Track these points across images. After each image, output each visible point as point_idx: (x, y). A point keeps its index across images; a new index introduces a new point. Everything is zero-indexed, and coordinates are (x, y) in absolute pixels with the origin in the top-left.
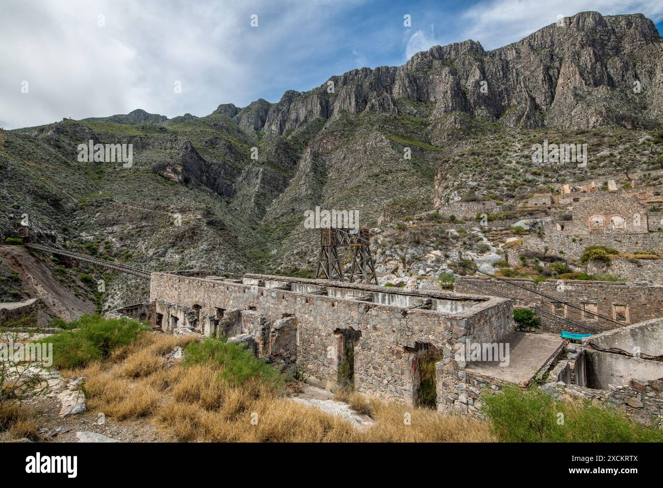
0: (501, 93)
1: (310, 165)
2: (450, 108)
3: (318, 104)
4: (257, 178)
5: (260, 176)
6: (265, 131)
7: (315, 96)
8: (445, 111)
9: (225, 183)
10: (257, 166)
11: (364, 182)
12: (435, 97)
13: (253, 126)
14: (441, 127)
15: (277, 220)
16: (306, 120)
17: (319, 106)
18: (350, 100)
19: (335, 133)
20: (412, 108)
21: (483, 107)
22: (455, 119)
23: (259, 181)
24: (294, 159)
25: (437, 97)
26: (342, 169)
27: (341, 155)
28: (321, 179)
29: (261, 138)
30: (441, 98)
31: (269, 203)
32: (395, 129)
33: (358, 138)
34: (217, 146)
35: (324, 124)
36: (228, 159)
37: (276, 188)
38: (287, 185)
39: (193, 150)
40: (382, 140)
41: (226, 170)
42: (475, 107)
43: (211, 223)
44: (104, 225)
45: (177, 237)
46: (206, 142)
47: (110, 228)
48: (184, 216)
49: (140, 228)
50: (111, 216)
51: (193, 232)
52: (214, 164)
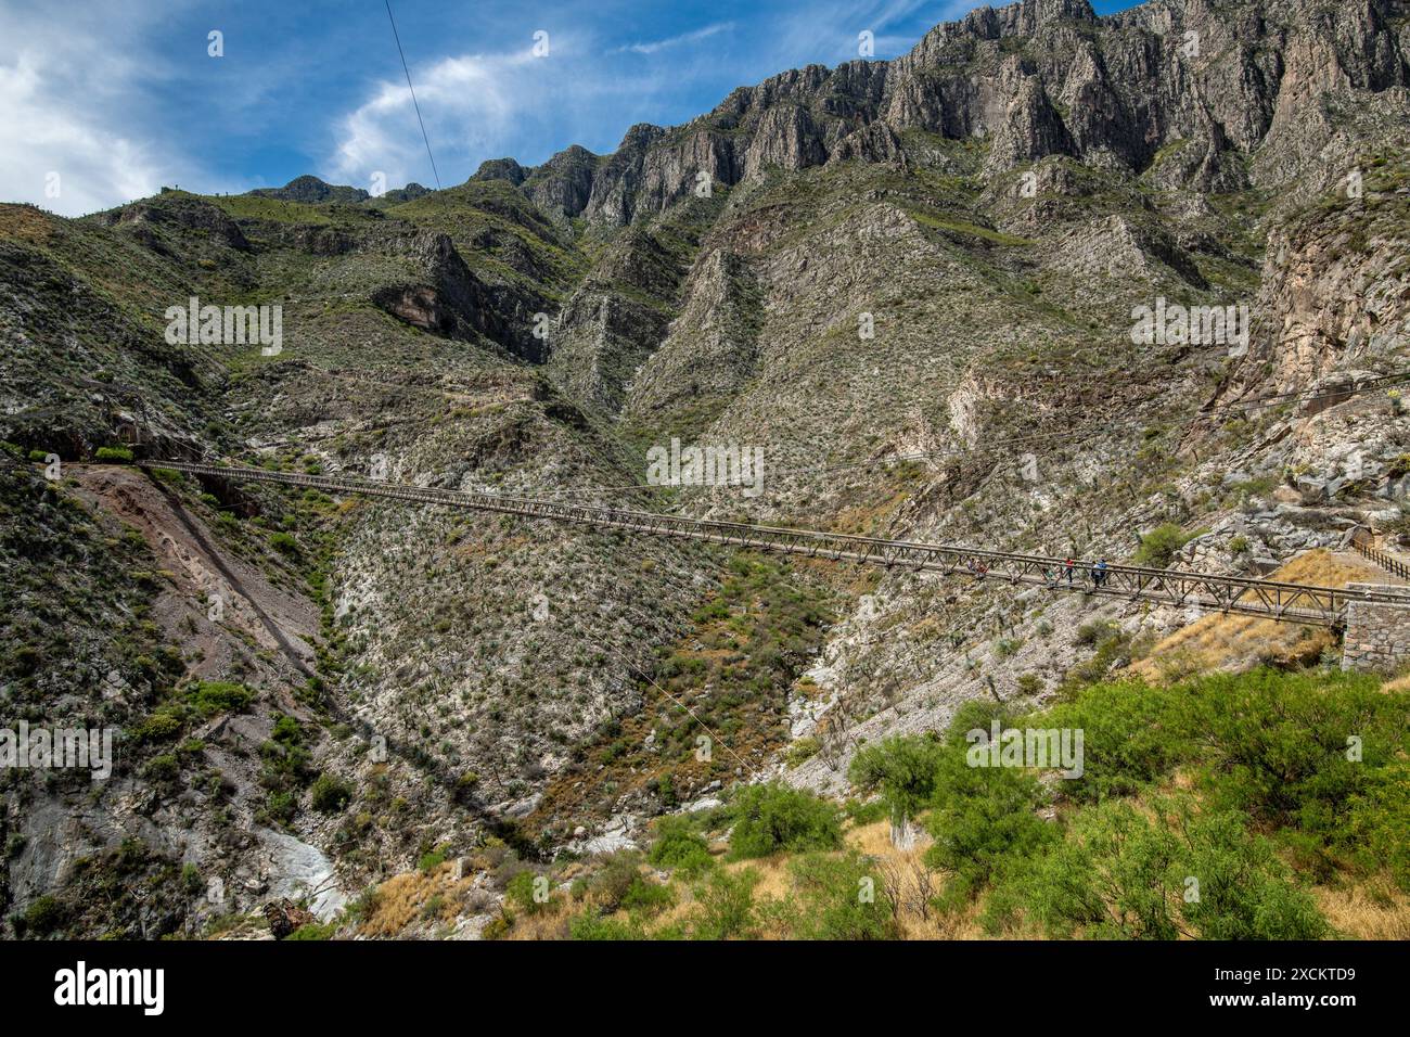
0: (1143, 112)
1: (724, 285)
2: (1028, 150)
3: (711, 152)
4: (597, 319)
5: (604, 314)
6: (588, 218)
7: (702, 137)
8: (1018, 158)
10: (595, 292)
12: (983, 128)
13: (560, 207)
15: (661, 412)
16: (683, 190)
17: (712, 156)
18: (785, 139)
19: (771, 212)
20: (936, 152)
21: (1103, 148)
22: (1054, 172)
23: (602, 325)
24: (673, 275)
25: (990, 126)
26: (802, 292)
27: (796, 261)
28: (752, 317)
29: (582, 235)
30: (1006, 126)
31: (629, 376)
32: (914, 198)
33: (828, 220)
34: (499, 249)
35: (726, 198)
36: (524, 278)
37: (641, 341)
38: (664, 334)
39: (455, 256)
40: (898, 220)
41: (525, 302)
42: (1084, 146)
43: (553, 412)
44: (295, 421)
45: (481, 445)
46: (475, 241)
47: (310, 429)
48: (485, 397)
49: (381, 426)
50: (308, 401)
51: (520, 434)
52: (500, 289)
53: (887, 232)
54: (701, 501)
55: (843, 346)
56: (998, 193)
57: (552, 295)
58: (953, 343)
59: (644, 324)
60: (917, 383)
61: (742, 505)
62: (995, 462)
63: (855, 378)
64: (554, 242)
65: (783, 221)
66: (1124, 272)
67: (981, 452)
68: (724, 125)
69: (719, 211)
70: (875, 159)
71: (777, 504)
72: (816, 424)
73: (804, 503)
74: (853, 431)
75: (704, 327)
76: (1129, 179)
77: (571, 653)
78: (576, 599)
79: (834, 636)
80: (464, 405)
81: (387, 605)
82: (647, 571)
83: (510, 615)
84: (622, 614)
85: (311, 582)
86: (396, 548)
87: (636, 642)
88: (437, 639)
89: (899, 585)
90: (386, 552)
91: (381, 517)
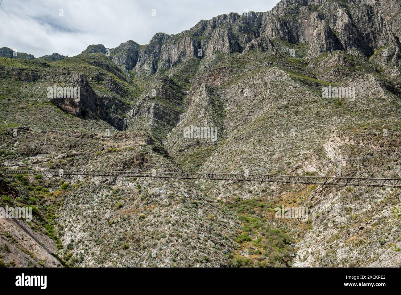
0: (368, 35)
1: (207, 99)
2: (325, 49)
3: (191, 45)
4: (149, 112)
5: (152, 110)
6: (137, 71)
7: (188, 39)
8: (321, 51)
9: (117, 118)
10: (148, 101)
11: (275, 114)
12: (304, 39)
13: (124, 66)
14: (324, 64)
15: (183, 153)
16: (179, 61)
17: (192, 47)
18: (223, 41)
19: (224, 70)
20: (288, 48)
21: (354, 48)
22: (339, 57)
23: (151, 115)
24: (180, 95)
25: (307, 39)
26: (242, 103)
27: (238, 90)
28: (220, 112)
29: (134, 77)
30: (315, 39)
31: (165, 137)
32: (284, 66)
33: (249, 74)
34: (103, 82)
35: (198, 64)
36: (114, 94)
37: (168, 123)
38: (178, 120)
39: (87, 84)
40: (282, 74)
41: (116, 105)
42: (346, 48)
43: (155, 150)
44: (26, 155)
45: (125, 164)
46: (93, 78)
47: (34, 158)
48: (121, 143)
49: (71, 156)
50: (32, 145)
51: (143, 159)
52: (105, 98)
53: (277, 78)
54: (215, 191)
55: (266, 125)
56: (316, 64)
57: (127, 102)
58: (314, 124)
59: (170, 115)
60: (302, 140)
61: (234, 192)
62: (357, 171)
63: (274, 138)
64: (125, 80)
65: (229, 74)
66: (376, 97)
67: (349, 166)
68: (196, 35)
69: (196, 69)
70: (263, 50)
71: (250, 192)
72: (261, 157)
73: (264, 191)
74: (278, 160)
75: (199, 117)
76: (365, 60)
77: (192, 256)
78: (188, 231)
79: (298, 248)
80: (111, 147)
81: (91, 238)
82: (211, 219)
83: (159, 239)
84: (209, 239)
85: (47, 229)
86: (89, 211)
87: (218, 251)
88: (124, 252)
89: (326, 224)
90: (84, 213)
91: (78, 198)
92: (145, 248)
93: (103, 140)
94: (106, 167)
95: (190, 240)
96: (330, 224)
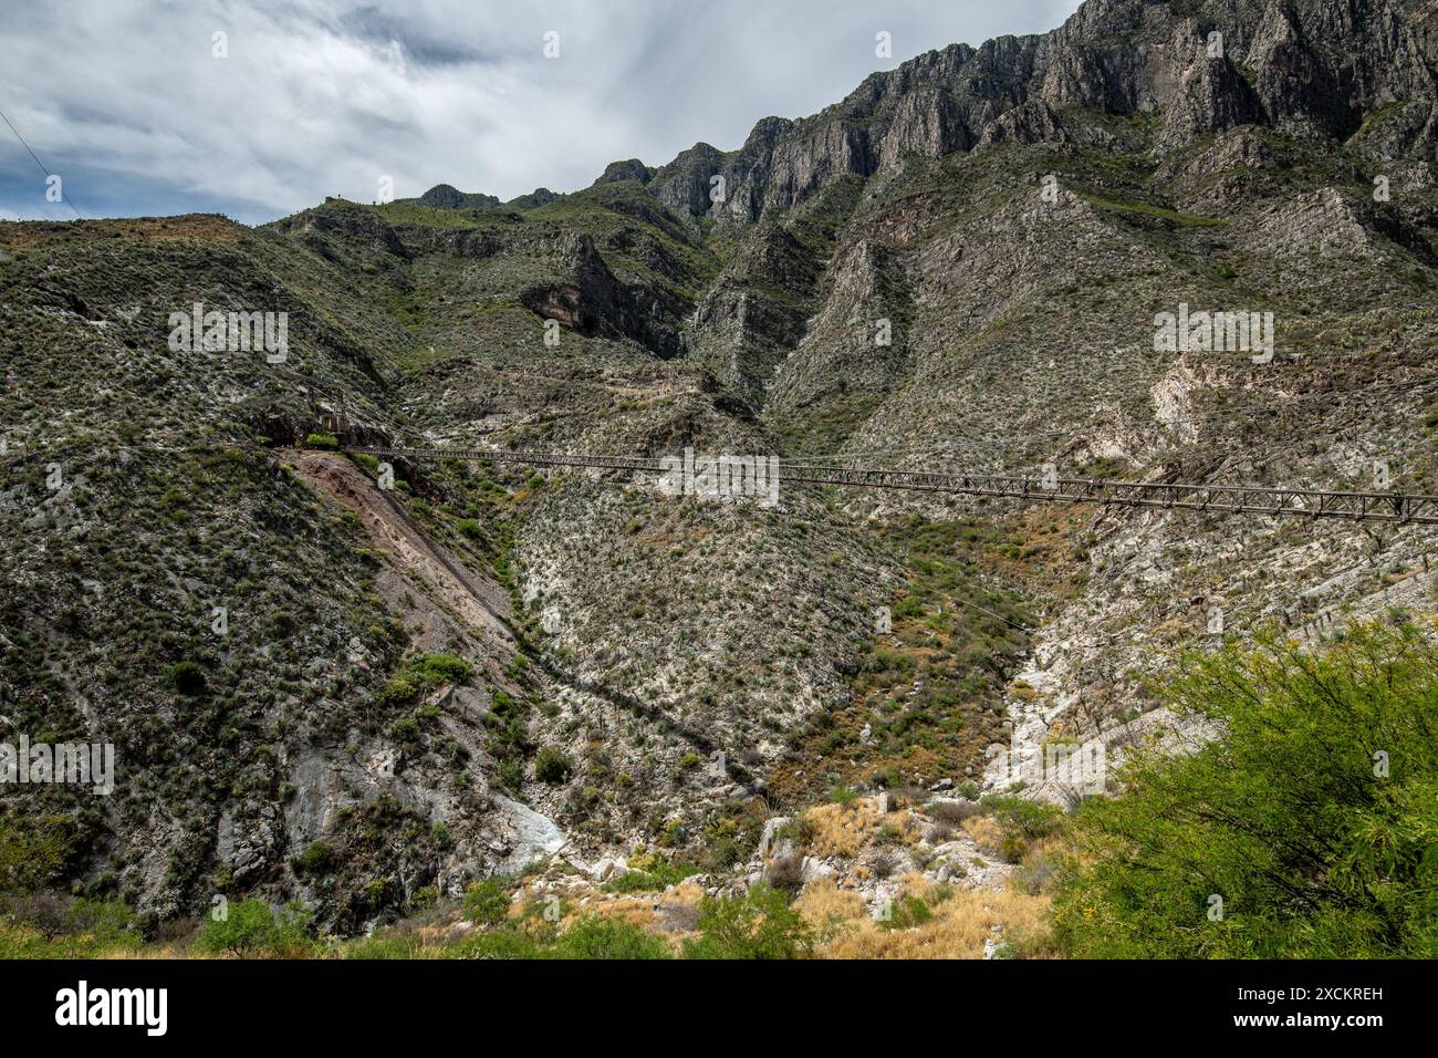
0: (1347, 73)
1: (871, 278)
2: (1209, 123)
3: (844, 142)
4: (735, 316)
5: (741, 311)
6: (715, 217)
7: (836, 126)
8: (1197, 131)
9: (664, 331)
10: (732, 289)
11: (1038, 309)
12: (1152, 100)
13: (686, 207)
14: (1201, 168)
15: (808, 410)
16: (814, 184)
17: (845, 147)
18: (926, 124)
19: (918, 201)
20: (1099, 130)
21: (1298, 115)
22: (1246, 143)
23: (740, 322)
24: (810, 270)
25: (1160, 99)
26: (957, 283)
27: (949, 251)
28: (901, 310)
29: (708, 234)
30: (1181, 96)
31: (769, 374)
32: (1079, 180)
33: (983, 206)
34: (634, 249)
35: (861, 190)
36: (659, 276)
37: (779, 338)
38: (802, 332)
39: (595, 255)
40: (1068, 202)
41: (662, 300)
42: (1276, 115)
43: (720, 405)
44: (464, 415)
45: (652, 438)
46: (611, 241)
47: (479, 422)
48: (649, 390)
49: (548, 419)
50: (476, 395)
51: (691, 425)
52: (637, 287)
53: (1055, 215)
54: (865, 499)
55: (1011, 338)
56: (1176, 170)
57: (687, 293)
58: (1142, 332)
59: (783, 321)
60: (1102, 376)
61: (912, 504)
62: (1224, 457)
63: (1028, 371)
64: (685, 241)
66: (1340, 251)
67: (1205, 444)
68: (858, 114)
69: (854, 203)
70: (1030, 139)
71: (952, 505)
72: (988, 420)
73: (983, 502)
74: (1031, 427)
75: (849, 323)
76: (1331, 149)
77: (772, 642)
78: (770, 588)
79: (1041, 639)
80: (628, 398)
81: (575, 591)
82: (834, 565)
83: (705, 602)
84: (818, 607)
85: (497, 568)
86: (576, 536)
87: (835, 636)
88: (632, 624)
89: (1118, 587)
90: (567, 540)
91: (557, 507)
92: (674, 618)
93: (612, 384)
94: (615, 442)
95: (773, 607)
96: (1128, 588)
